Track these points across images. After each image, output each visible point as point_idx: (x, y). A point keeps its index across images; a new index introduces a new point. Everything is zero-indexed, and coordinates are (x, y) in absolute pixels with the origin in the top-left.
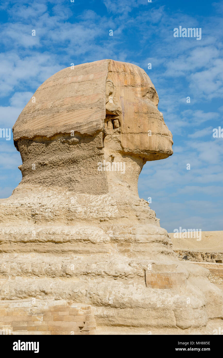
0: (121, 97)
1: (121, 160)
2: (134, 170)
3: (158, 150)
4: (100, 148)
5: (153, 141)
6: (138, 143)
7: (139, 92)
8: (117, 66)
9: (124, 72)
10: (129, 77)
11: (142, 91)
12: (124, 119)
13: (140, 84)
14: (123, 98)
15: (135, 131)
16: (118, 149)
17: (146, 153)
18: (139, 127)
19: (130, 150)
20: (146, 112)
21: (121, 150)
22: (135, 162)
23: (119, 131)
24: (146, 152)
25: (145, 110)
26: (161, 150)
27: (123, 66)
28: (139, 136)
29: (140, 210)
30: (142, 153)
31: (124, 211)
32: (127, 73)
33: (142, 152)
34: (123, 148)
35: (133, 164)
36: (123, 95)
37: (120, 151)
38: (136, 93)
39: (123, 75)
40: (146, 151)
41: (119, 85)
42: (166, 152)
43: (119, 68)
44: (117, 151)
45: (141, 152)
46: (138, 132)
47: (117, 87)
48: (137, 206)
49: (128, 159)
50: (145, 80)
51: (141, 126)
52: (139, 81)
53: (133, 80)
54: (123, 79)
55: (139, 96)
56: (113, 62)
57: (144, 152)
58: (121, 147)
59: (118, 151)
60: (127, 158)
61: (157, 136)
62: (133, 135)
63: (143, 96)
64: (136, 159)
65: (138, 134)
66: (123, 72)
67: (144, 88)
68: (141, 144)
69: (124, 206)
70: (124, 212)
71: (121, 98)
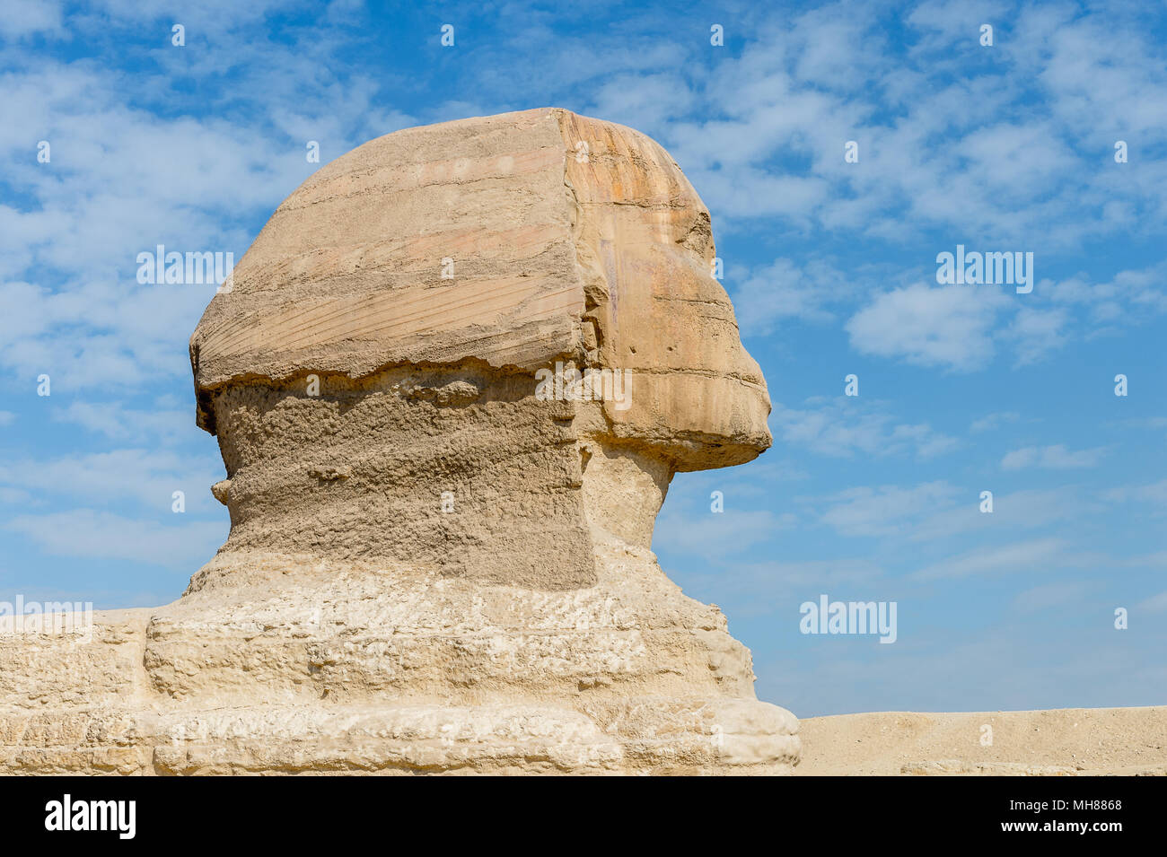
0: (604, 242)
1: (600, 467)
2: (646, 502)
3: (729, 433)
4: (561, 420)
5: (715, 401)
6: (663, 406)
7: (665, 226)
8: (587, 132)
9: (609, 156)
10: (628, 175)
11: (673, 223)
12: (617, 318)
13: (666, 201)
14: (612, 244)
15: (656, 363)
16: (592, 427)
17: (688, 442)
18: (671, 349)
19: (635, 429)
20: (693, 299)
21: (604, 428)
22: (646, 476)
23: (596, 360)
24: (691, 440)
25: (690, 292)
26: (741, 434)
27: (604, 135)
28: (668, 381)
29: (722, 644)
30: (677, 441)
31: (667, 649)
32: (620, 160)
33: (677, 438)
34: (611, 423)
35: (642, 480)
36: (610, 235)
37: (598, 432)
38: (655, 230)
39: (607, 166)
40: (690, 435)
41: (596, 199)
42: (753, 441)
43: (592, 138)
44: (587, 434)
45: (674, 440)
46: (664, 366)
47: (589, 206)
48: (708, 629)
49: (627, 463)
50: (682, 188)
51: (676, 346)
52: (661, 189)
53: (643, 183)
54: (609, 177)
55: (666, 239)
56: (573, 118)
57: (684, 439)
58: (602, 421)
59: (591, 433)
60: (622, 459)
61: (727, 383)
62: (649, 377)
63: (678, 242)
64: (651, 463)
65: (666, 373)
66: (605, 153)
67: (682, 213)
68: (676, 409)
69: (665, 631)
70: (667, 652)
71: (602, 246)
